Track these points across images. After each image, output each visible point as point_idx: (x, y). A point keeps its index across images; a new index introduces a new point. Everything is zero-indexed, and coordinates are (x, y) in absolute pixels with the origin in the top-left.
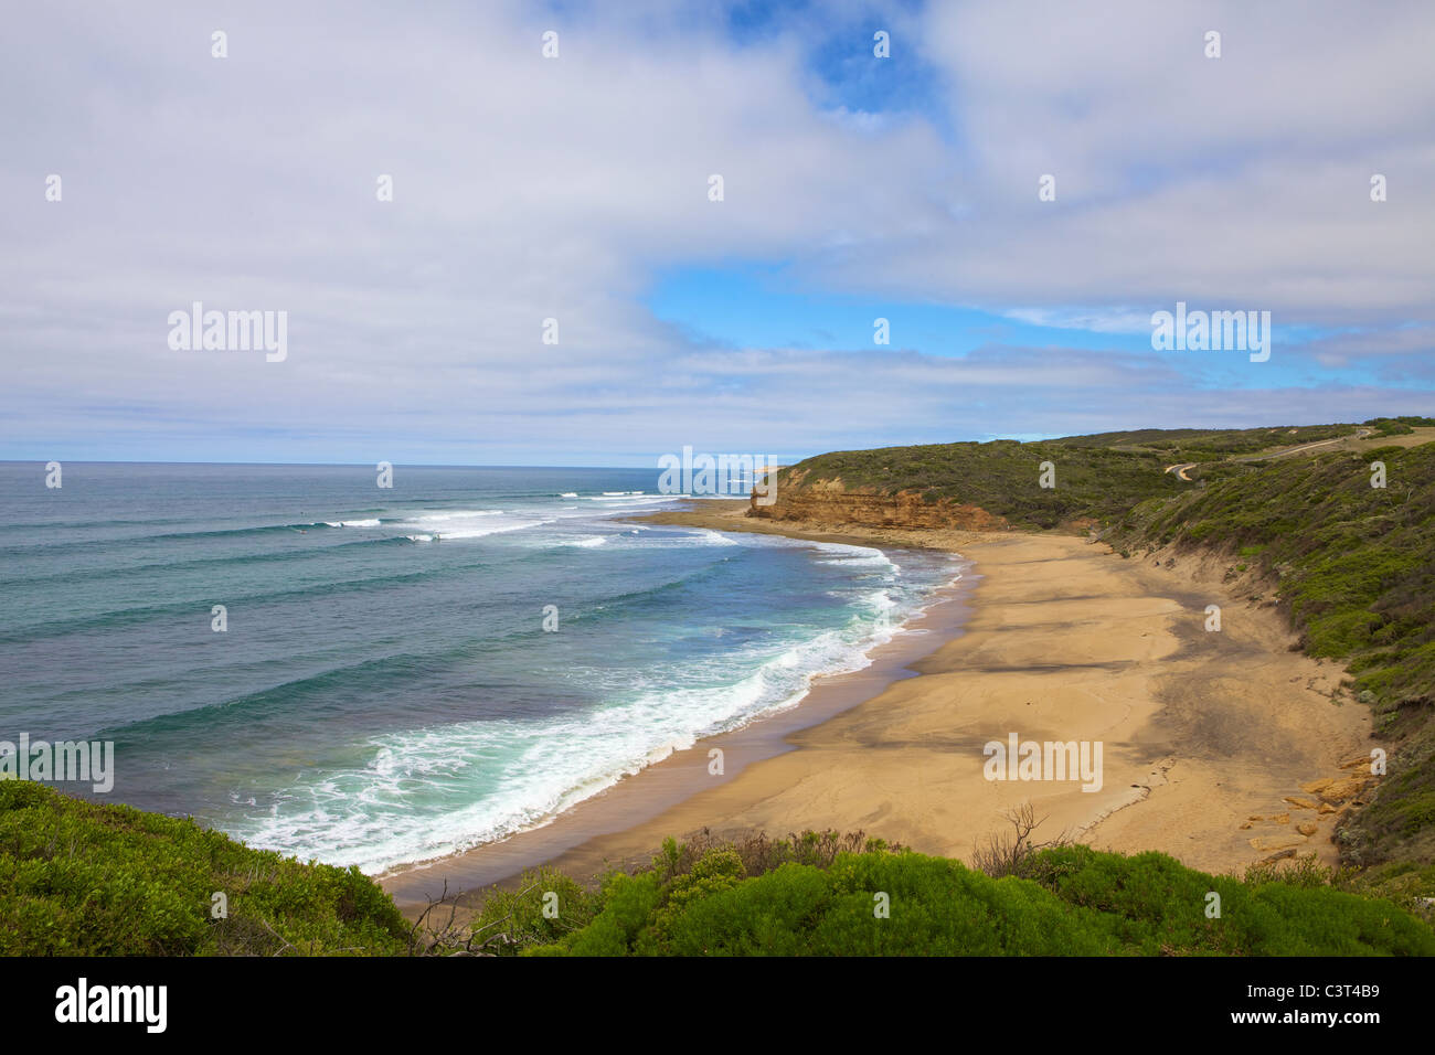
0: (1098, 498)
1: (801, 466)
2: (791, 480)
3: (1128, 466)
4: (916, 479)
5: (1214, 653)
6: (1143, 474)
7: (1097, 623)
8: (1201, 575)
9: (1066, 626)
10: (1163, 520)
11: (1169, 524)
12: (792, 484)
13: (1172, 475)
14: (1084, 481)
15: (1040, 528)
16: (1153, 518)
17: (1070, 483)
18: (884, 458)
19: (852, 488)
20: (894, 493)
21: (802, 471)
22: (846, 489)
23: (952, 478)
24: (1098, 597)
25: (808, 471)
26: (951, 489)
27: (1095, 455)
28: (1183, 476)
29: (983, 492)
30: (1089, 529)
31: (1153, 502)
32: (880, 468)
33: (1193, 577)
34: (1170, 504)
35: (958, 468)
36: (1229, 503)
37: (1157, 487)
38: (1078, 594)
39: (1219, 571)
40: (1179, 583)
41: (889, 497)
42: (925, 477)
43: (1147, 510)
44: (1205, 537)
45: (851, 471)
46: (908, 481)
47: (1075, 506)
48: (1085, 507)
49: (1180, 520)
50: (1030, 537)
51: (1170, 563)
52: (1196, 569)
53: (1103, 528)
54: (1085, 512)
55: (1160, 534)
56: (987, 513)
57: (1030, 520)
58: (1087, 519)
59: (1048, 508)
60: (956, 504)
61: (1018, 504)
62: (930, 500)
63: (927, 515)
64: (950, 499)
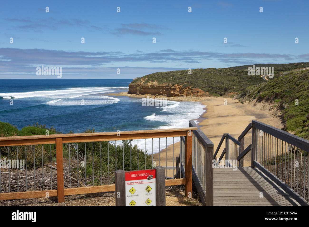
0: (238, 86)
1: (144, 77)
2: (141, 81)
4: (181, 81)
6: (253, 78)
7: (228, 123)
8: (263, 108)
9: (220, 124)
10: (254, 92)
11: (256, 93)
12: (142, 83)
14: (234, 80)
15: (219, 95)
16: (252, 91)
17: (229, 81)
18: (171, 74)
19: (160, 84)
20: (174, 85)
21: (145, 79)
22: (159, 84)
23: (192, 80)
24: (232, 116)
25: (147, 79)
26: (192, 84)
27: (239, 72)
28: (266, 78)
29: (201, 84)
30: (234, 95)
31: (252, 87)
32: (170, 77)
33: (261, 109)
34: (257, 87)
35: (194, 77)
36: (273, 86)
37: (257, 82)
38: (226, 115)
39: (268, 107)
40: (257, 111)
41: (172, 86)
42: (184, 80)
43: (250, 89)
44: (265, 97)
45: (160, 78)
46: (178, 81)
47: (231, 88)
48: (233, 88)
49: (259, 92)
50: (216, 98)
51: (255, 105)
52: (262, 106)
53: (238, 95)
54: (233, 90)
55: (252, 96)
56: (203, 91)
57: (216, 93)
58: (234, 92)
59: (222, 89)
60: (193, 88)
61: (213, 88)
62: (185, 87)
63: (184, 92)
64: (191, 87)
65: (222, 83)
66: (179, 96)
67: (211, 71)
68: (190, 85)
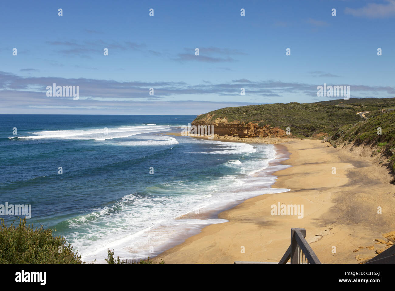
0: (328, 125)
1: (211, 113)
2: (207, 118)
3: (341, 112)
4: (256, 118)
5: (361, 184)
6: (347, 115)
7: (318, 173)
8: (363, 154)
9: (307, 174)
10: (351, 133)
11: (353, 134)
12: (208, 120)
13: (358, 116)
14: (323, 118)
15: (304, 137)
16: (347, 132)
17: (317, 119)
18: (244, 109)
19: (231, 121)
20: (247, 123)
21: (211, 115)
22: (228, 122)
23: (270, 117)
24: (322, 163)
25: (214, 115)
26: (270, 121)
27: (329, 108)
28: (364, 116)
29: (282, 123)
30: (324, 137)
31: (347, 126)
32: (242, 113)
33: (360, 155)
34: (354, 127)
35: (273, 113)
37: (352, 120)
38: (315, 162)
39: (370, 153)
40: (354, 157)
41: (245, 125)
42: (260, 117)
43: (344, 129)
44: (365, 139)
45: (231, 115)
46: (253, 118)
47: (319, 128)
48: (323, 128)
49: (357, 133)
50: (300, 140)
51: (351, 150)
52: (361, 152)
53: (329, 136)
54: (322, 130)
55: (348, 138)
56: (283, 131)
57: (300, 134)
58: (323, 133)
59: (308, 129)
60: (271, 127)
61: (296, 127)
62: (261, 126)
63: (260, 132)
64: (269, 125)
65: (308, 122)
66: (254, 137)
67: (293, 106)
68: (268, 124)
